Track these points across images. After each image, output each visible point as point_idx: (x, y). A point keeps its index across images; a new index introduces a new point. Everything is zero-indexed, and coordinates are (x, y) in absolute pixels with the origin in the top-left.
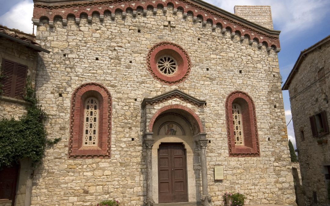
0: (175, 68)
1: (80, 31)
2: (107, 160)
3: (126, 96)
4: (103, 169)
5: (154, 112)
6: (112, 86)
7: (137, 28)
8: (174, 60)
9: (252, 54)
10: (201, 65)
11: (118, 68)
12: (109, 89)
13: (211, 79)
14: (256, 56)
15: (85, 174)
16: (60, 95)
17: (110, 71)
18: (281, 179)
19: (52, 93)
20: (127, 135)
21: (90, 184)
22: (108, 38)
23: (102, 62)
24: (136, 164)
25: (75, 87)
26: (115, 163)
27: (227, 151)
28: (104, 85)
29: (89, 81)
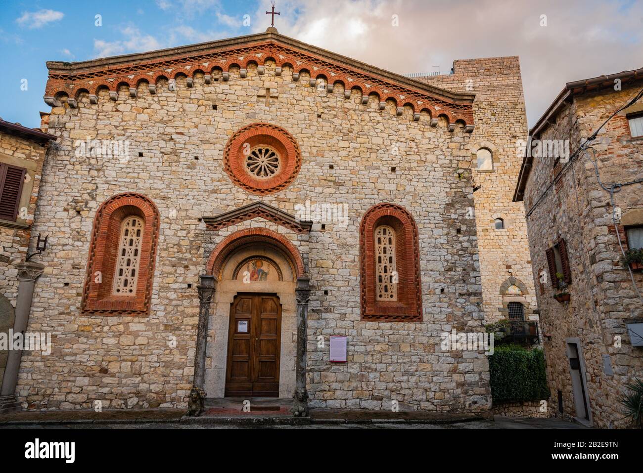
0: (276, 167)
1: (117, 111)
2: (142, 320)
3: (184, 214)
4: (136, 335)
5: (217, 240)
6: (164, 198)
7: (211, 103)
8: (277, 153)
9: (419, 137)
10: (319, 159)
11: (174, 168)
12: (157, 202)
13: (338, 184)
14: (427, 141)
15: (105, 341)
16: (79, 212)
17: (160, 174)
18: (461, 367)
19: (65, 210)
20: (181, 279)
21: (112, 358)
22: (161, 121)
23: (149, 160)
24: (191, 327)
25: (101, 199)
26: (155, 324)
27: (358, 311)
28: (150, 197)
29: (125, 190)
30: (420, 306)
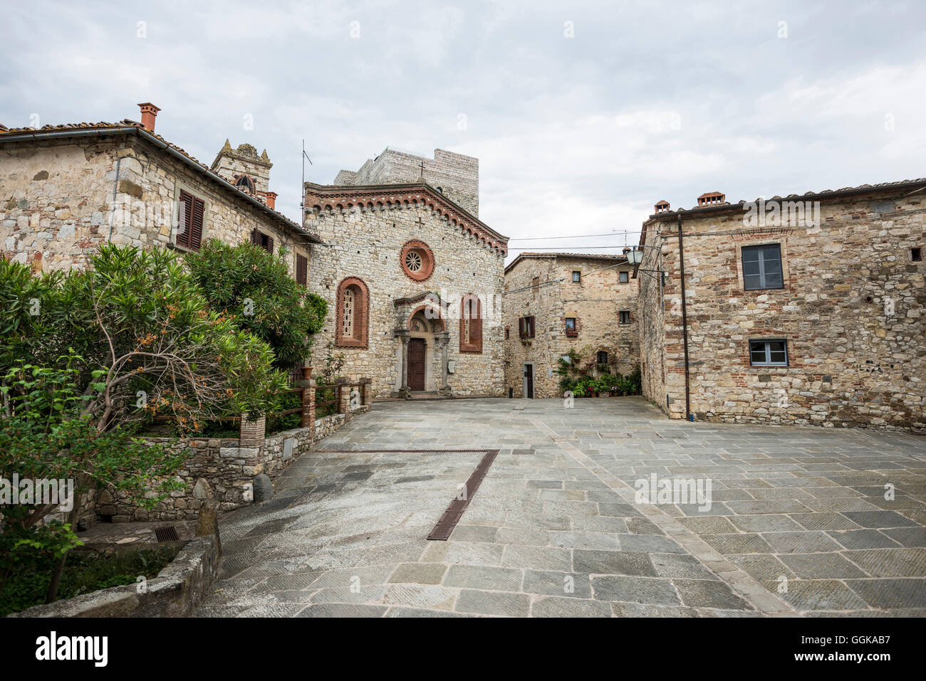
0: (419, 265)
1: (345, 221)
2: (365, 352)
3: (382, 291)
4: (362, 360)
5: (411, 310)
6: (371, 281)
7: (392, 223)
8: (420, 257)
9: (485, 257)
10: (443, 265)
11: (376, 263)
12: (367, 283)
13: (451, 280)
14: (488, 260)
15: (348, 363)
16: (327, 287)
17: (369, 266)
18: (495, 375)
19: (321, 284)
20: (382, 330)
21: (352, 372)
22: (368, 232)
23: (363, 256)
25: (340, 279)
26: (372, 354)
27: (458, 348)
28: (364, 280)
29: (351, 275)
30: (481, 346)
